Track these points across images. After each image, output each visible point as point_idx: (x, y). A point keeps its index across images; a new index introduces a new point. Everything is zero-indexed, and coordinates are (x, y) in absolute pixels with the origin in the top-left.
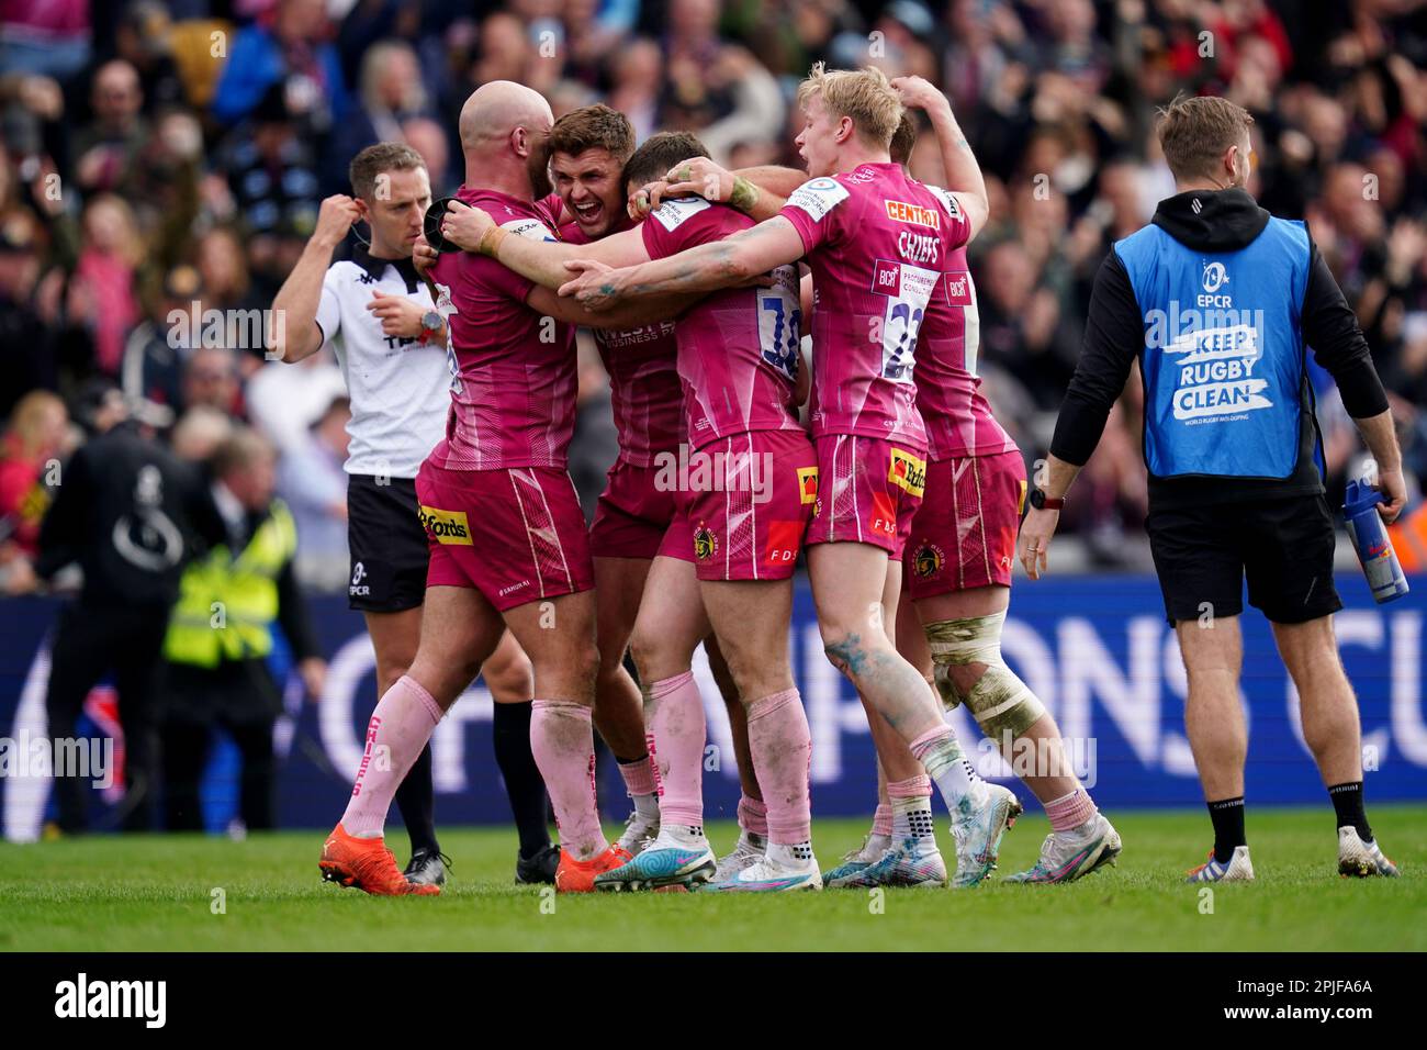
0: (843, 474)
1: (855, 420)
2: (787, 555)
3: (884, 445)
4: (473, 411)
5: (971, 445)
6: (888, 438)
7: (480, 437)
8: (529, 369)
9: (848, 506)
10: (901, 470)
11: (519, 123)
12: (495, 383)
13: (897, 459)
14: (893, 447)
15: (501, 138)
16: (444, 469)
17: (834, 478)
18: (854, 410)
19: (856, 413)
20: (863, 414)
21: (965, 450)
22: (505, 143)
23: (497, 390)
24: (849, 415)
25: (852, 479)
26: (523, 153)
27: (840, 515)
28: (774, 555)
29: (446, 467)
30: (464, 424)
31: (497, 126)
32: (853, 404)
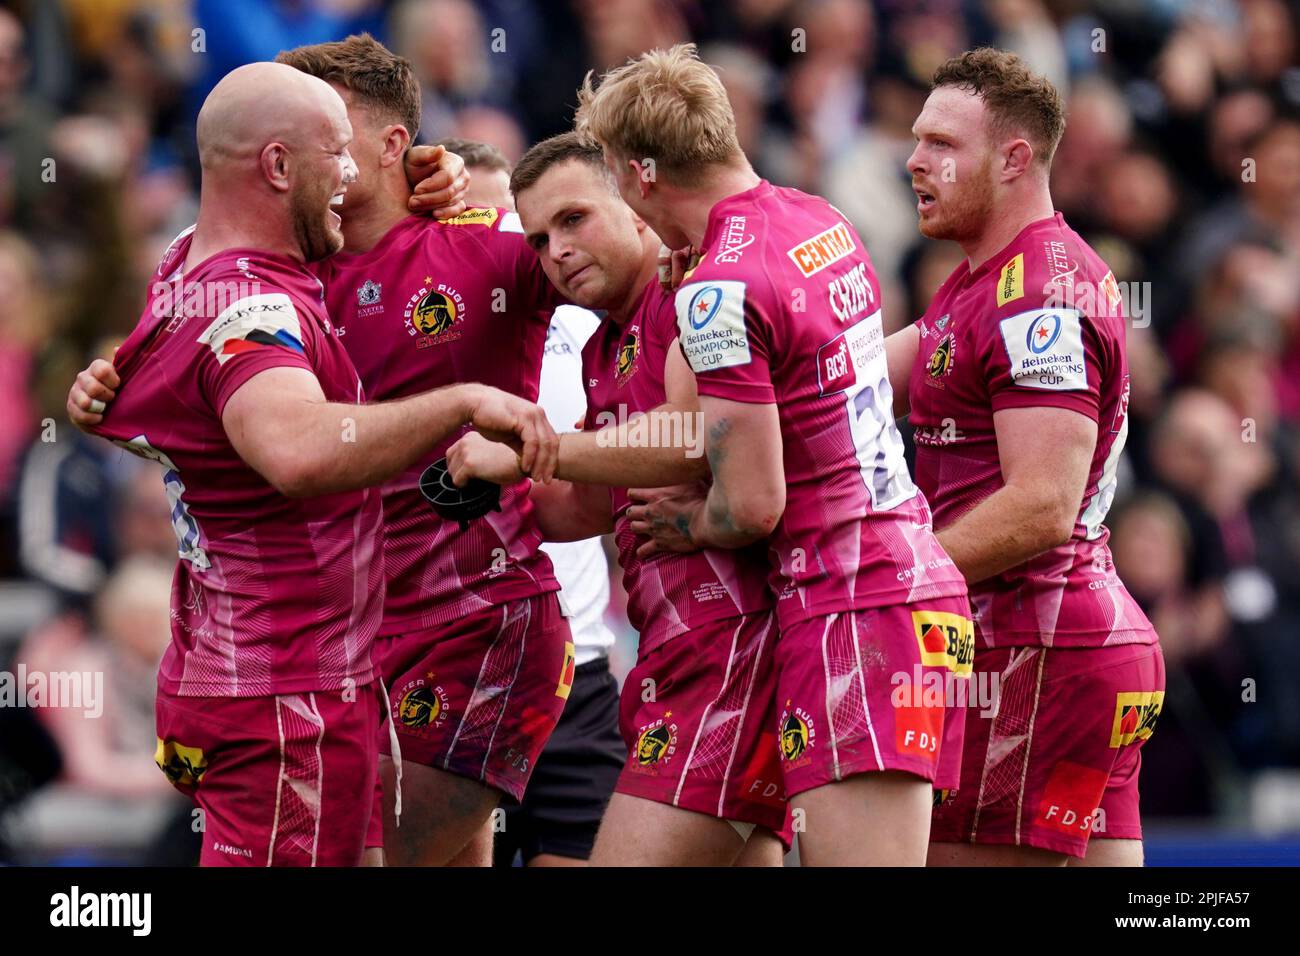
0: (839, 670)
1: (852, 585)
2: (772, 789)
3: (902, 613)
4: (229, 602)
5: (1049, 631)
6: (909, 599)
7: (240, 645)
8: (313, 528)
9: (854, 719)
10: (934, 644)
11: (274, 135)
12: (263, 560)
13: (925, 627)
14: (916, 610)
15: (246, 156)
16: (176, 696)
17: (828, 680)
18: (846, 571)
19: (850, 575)
20: (863, 572)
21: (1038, 635)
22: (252, 164)
23: (267, 570)
24: (842, 582)
25: (857, 676)
26: (282, 184)
27: (845, 736)
28: (755, 786)
29: (179, 693)
30: (213, 620)
31: (242, 136)
32: (843, 564)
